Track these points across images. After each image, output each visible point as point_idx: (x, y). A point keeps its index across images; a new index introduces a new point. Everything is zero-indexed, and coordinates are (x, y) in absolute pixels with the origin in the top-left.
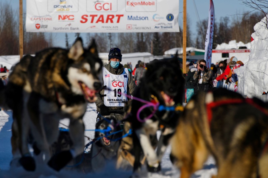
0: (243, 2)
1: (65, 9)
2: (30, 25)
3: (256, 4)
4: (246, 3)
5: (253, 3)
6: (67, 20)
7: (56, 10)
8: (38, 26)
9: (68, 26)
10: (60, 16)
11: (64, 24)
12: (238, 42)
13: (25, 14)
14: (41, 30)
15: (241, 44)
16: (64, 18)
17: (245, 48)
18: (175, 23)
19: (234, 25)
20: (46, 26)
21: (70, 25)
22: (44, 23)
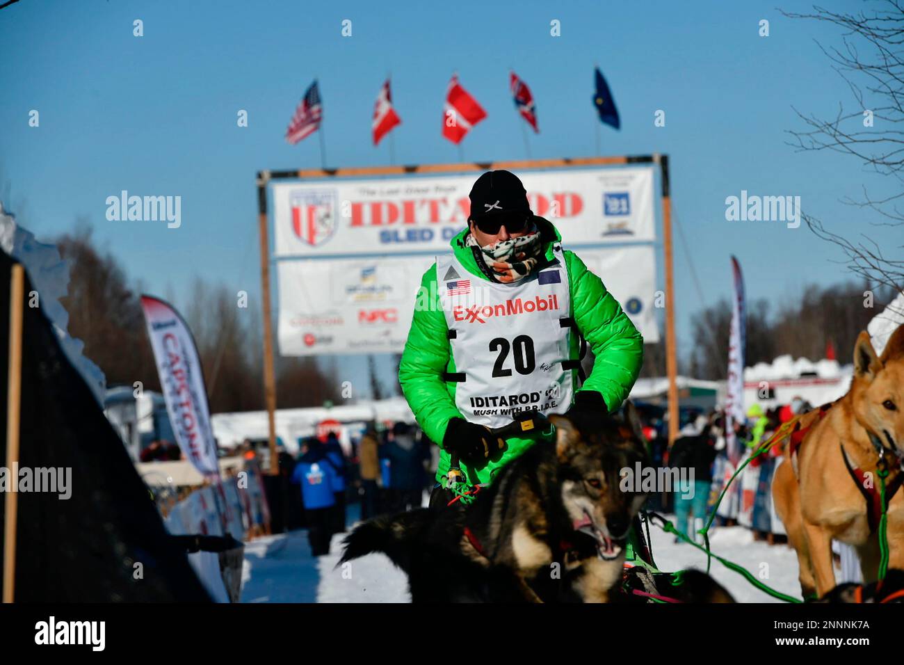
0: (849, 267)
1: (375, 295)
2: (290, 338)
3: (882, 271)
4: (857, 269)
5: (874, 268)
6: (379, 321)
7: (352, 298)
8: (309, 340)
9: (383, 338)
10: (362, 314)
11: (372, 332)
12: (795, 359)
13: (277, 310)
14: (317, 349)
15: (804, 365)
16: (373, 317)
17: (813, 374)
18: (647, 320)
19: (781, 320)
20: (329, 340)
21: (387, 333)
22: (326, 331)
